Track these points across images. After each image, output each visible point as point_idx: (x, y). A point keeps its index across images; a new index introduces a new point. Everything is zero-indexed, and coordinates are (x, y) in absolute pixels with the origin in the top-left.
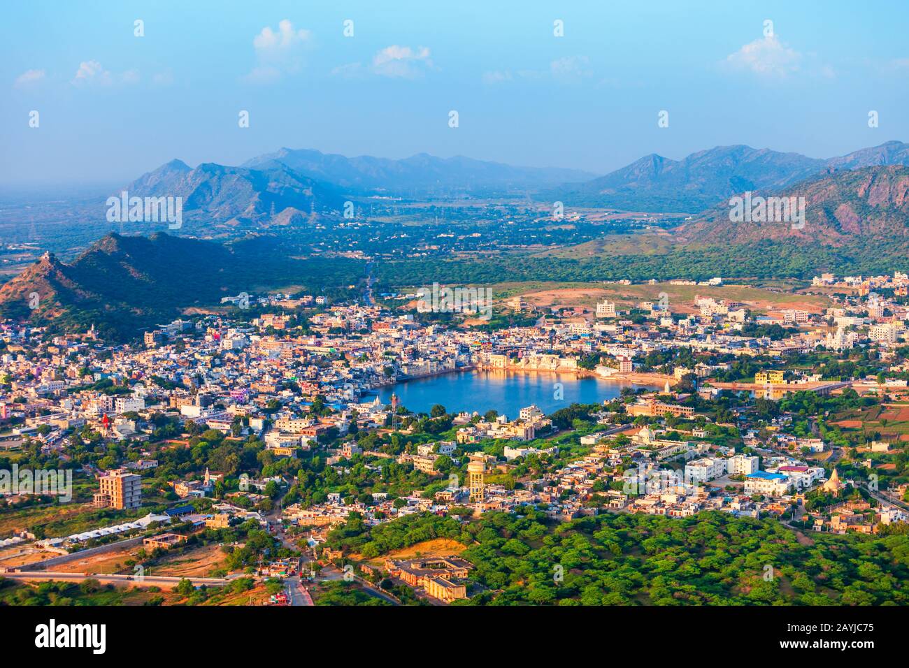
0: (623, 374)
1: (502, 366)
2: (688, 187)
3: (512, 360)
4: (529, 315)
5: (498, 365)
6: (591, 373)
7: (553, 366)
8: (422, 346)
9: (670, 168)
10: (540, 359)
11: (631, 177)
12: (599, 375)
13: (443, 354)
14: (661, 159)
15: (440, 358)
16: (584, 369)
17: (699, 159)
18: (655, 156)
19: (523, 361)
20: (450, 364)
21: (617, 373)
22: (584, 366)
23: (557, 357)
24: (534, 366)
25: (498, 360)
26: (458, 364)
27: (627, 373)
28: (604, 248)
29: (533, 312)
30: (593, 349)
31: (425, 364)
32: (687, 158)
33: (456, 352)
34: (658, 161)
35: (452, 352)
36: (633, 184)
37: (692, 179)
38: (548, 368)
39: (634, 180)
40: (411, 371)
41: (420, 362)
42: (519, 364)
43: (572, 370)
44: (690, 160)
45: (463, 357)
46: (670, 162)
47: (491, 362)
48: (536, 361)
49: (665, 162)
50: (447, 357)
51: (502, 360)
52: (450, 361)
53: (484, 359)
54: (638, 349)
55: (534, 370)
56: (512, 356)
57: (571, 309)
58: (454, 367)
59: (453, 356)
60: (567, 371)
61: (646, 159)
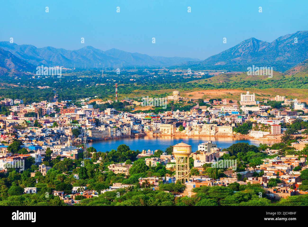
0: (274, 135)
1: (169, 133)
2: (278, 59)
3: (178, 129)
4: (186, 104)
5: (166, 132)
6: (246, 137)
7: (213, 132)
8: (102, 119)
9: (264, 47)
10: (201, 127)
11: (236, 54)
12: (253, 138)
13: (120, 124)
14: (258, 41)
15: (118, 126)
16: (239, 134)
17: (285, 40)
18: (253, 39)
19: (187, 129)
20: (126, 131)
21: (269, 135)
22: (239, 132)
23: (216, 125)
24: (196, 133)
25: (167, 128)
26: (133, 132)
27: (277, 135)
28: (230, 79)
29: (189, 102)
30: (243, 121)
31: (107, 130)
32: (276, 40)
33: (131, 123)
34: (256, 43)
35: (128, 123)
36: (239, 58)
37: (280, 54)
38: (208, 134)
39: (238, 56)
40: (95, 134)
41: (102, 128)
42: (184, 131)
43: (229, 135)
44: (278, 42)
45: (136, 127)
46: (264, 43)
47: (161, 130)
48: (198, 129)
49: (260, 43)
50: (124, 125)
51: (170, 128)
52: (127, 128)
53: (154, 129)
54: (282, 120)
55: (196, 136)
56: (178, 125)
57: (220, 100)
58: (130, 134)
59: (129, 126)
60: (224, 136)
61: (247, 41)
